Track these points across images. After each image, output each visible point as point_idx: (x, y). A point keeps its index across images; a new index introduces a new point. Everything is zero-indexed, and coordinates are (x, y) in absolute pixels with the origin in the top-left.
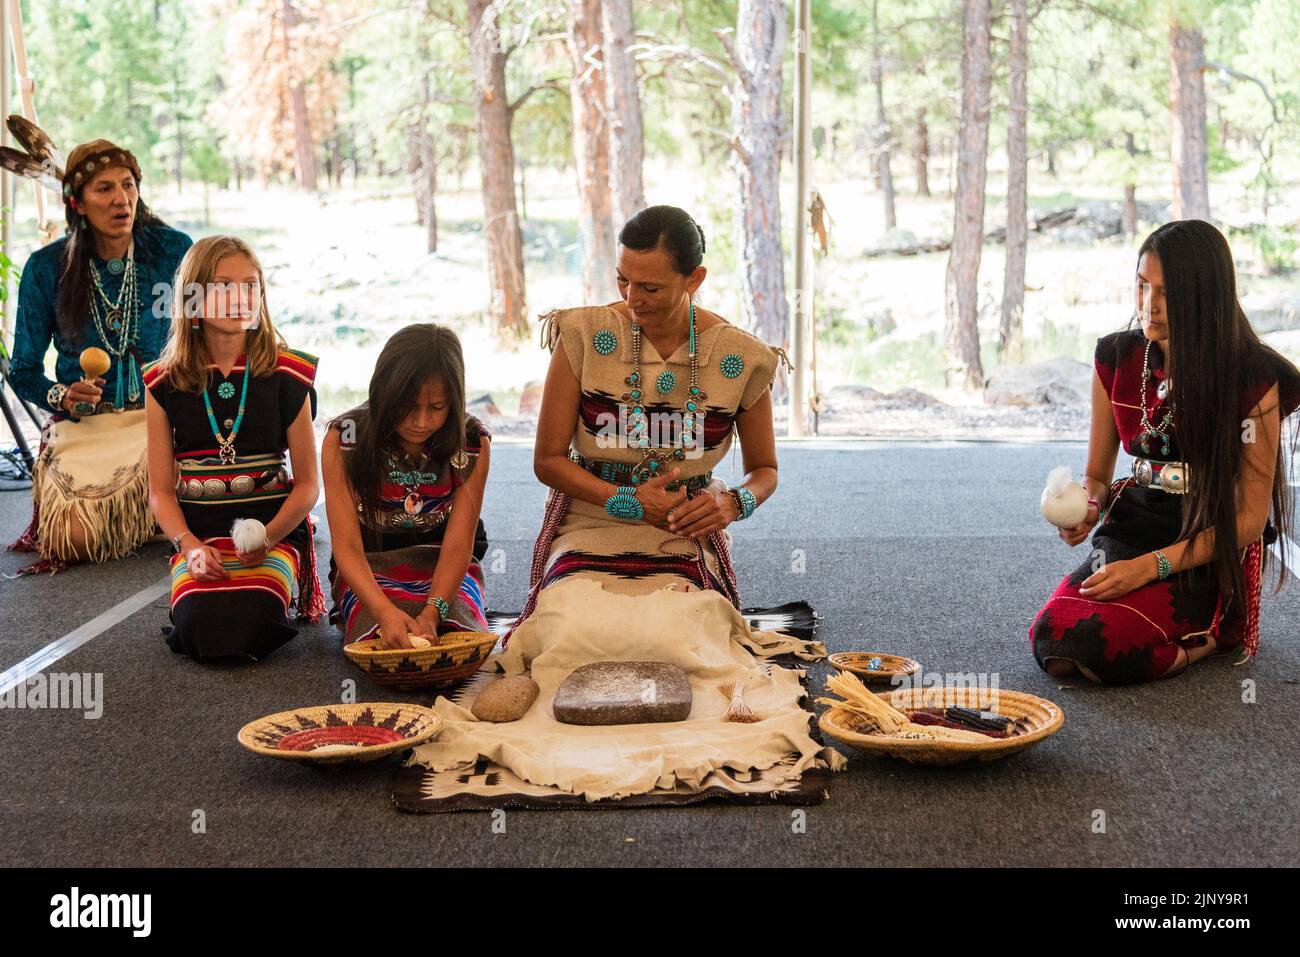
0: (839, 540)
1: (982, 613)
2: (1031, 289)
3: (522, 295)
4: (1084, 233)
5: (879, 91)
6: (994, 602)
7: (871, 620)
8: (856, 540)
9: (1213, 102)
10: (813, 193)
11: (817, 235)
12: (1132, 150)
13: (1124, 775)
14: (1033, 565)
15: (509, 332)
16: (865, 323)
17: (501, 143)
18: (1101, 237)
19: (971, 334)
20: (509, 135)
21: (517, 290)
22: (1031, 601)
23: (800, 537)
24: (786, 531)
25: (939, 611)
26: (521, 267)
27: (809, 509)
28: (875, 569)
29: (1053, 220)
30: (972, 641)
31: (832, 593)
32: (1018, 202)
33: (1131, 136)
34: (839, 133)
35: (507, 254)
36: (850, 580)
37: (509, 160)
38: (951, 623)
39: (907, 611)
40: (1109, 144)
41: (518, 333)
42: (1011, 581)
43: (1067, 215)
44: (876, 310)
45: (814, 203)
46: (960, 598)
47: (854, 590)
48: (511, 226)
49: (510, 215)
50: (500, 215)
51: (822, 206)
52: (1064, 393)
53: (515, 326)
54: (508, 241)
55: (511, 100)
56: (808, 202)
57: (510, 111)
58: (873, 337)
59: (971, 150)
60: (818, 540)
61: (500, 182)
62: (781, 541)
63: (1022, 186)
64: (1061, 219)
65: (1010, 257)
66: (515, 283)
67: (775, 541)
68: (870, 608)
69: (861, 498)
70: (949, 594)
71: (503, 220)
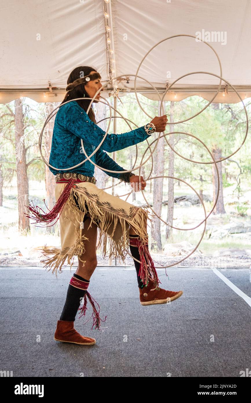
0: (124, 298)
1: (166, 321)
2: (174, 219)
4: (188, 203)
6: (170, 318)
7: (135, 324)
8: (129, 298)
9: (224, 167)
12: (201, 179)
13: (210, 373)
14: (180, 307)
15: (25, 230)
17: (24, 175)
18: (193, 204)
19: (158, 234)
20: (26, 173)
22: (180, 318)
23: (113, 297)
24: (109, 295)
25: (154, 321)
27: (115, 288)
28: (135, 307)
29: (180, 199)
30: (164, 330)
31: (123, 315)
32: (171, 196)
33: (201, 176)
35: (24, 207)
36: (128, 311)
38: (158, 325)
39: (145, 321)
40: (195, 179)
41: (27, 231)
42: (174, 311)
43: (184, 198)
46: (160, 317)
47: (129, 314)
48: (26, 199)
49: (26, 196)
50: (23, 195)
52: (186, 252)
53: (26, 228)
54: (25, 203)
55: (27, 163)
57: (27, 166)
59: (158, 181)
61: (23, 186)
62: (108, 298)
63: (173, 191)
64: (182, 199)
65: (169, 211)
67: (106, 299)
68: (134, 320)
70: (157, 315)
71: (24, 197)
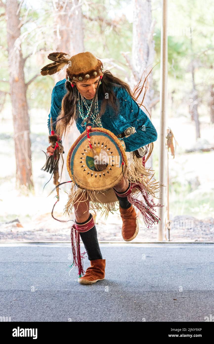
0: (182, 292)
3: (30, 170)
5: (193, 77)
8: (190, 291)
10: (168, 130)
11: (170, 149)
15: (25, 187)
16: (187, 183)
17: (22, 100)
20: (25, 96)
21: (28, 167)
23: (165, 290)
24: (158, 286)
26: (30, 157)
27: (168, 276)
34: (175, 95)
35: (24, 151)
37: (26, 108)
41: (29, 188)
44: (191, 177)
45: (168, 134)
48: (26, 138)
49: (25, 133)
50: (21, 133)
51: (172, 136)
53: (27, 184)
54: (24, 146)
55: (27, 81)
56: (166, 135)
57: (26, 86)
58: (191, 190)
60: (173, 291)
61: (21, 118)
66: (27, 164)
69: (191, 271)
71: (22, 135)
